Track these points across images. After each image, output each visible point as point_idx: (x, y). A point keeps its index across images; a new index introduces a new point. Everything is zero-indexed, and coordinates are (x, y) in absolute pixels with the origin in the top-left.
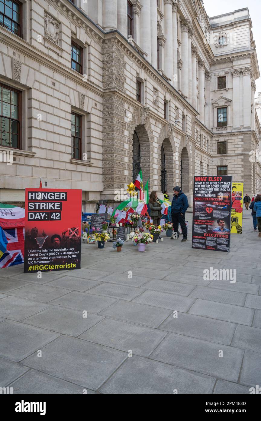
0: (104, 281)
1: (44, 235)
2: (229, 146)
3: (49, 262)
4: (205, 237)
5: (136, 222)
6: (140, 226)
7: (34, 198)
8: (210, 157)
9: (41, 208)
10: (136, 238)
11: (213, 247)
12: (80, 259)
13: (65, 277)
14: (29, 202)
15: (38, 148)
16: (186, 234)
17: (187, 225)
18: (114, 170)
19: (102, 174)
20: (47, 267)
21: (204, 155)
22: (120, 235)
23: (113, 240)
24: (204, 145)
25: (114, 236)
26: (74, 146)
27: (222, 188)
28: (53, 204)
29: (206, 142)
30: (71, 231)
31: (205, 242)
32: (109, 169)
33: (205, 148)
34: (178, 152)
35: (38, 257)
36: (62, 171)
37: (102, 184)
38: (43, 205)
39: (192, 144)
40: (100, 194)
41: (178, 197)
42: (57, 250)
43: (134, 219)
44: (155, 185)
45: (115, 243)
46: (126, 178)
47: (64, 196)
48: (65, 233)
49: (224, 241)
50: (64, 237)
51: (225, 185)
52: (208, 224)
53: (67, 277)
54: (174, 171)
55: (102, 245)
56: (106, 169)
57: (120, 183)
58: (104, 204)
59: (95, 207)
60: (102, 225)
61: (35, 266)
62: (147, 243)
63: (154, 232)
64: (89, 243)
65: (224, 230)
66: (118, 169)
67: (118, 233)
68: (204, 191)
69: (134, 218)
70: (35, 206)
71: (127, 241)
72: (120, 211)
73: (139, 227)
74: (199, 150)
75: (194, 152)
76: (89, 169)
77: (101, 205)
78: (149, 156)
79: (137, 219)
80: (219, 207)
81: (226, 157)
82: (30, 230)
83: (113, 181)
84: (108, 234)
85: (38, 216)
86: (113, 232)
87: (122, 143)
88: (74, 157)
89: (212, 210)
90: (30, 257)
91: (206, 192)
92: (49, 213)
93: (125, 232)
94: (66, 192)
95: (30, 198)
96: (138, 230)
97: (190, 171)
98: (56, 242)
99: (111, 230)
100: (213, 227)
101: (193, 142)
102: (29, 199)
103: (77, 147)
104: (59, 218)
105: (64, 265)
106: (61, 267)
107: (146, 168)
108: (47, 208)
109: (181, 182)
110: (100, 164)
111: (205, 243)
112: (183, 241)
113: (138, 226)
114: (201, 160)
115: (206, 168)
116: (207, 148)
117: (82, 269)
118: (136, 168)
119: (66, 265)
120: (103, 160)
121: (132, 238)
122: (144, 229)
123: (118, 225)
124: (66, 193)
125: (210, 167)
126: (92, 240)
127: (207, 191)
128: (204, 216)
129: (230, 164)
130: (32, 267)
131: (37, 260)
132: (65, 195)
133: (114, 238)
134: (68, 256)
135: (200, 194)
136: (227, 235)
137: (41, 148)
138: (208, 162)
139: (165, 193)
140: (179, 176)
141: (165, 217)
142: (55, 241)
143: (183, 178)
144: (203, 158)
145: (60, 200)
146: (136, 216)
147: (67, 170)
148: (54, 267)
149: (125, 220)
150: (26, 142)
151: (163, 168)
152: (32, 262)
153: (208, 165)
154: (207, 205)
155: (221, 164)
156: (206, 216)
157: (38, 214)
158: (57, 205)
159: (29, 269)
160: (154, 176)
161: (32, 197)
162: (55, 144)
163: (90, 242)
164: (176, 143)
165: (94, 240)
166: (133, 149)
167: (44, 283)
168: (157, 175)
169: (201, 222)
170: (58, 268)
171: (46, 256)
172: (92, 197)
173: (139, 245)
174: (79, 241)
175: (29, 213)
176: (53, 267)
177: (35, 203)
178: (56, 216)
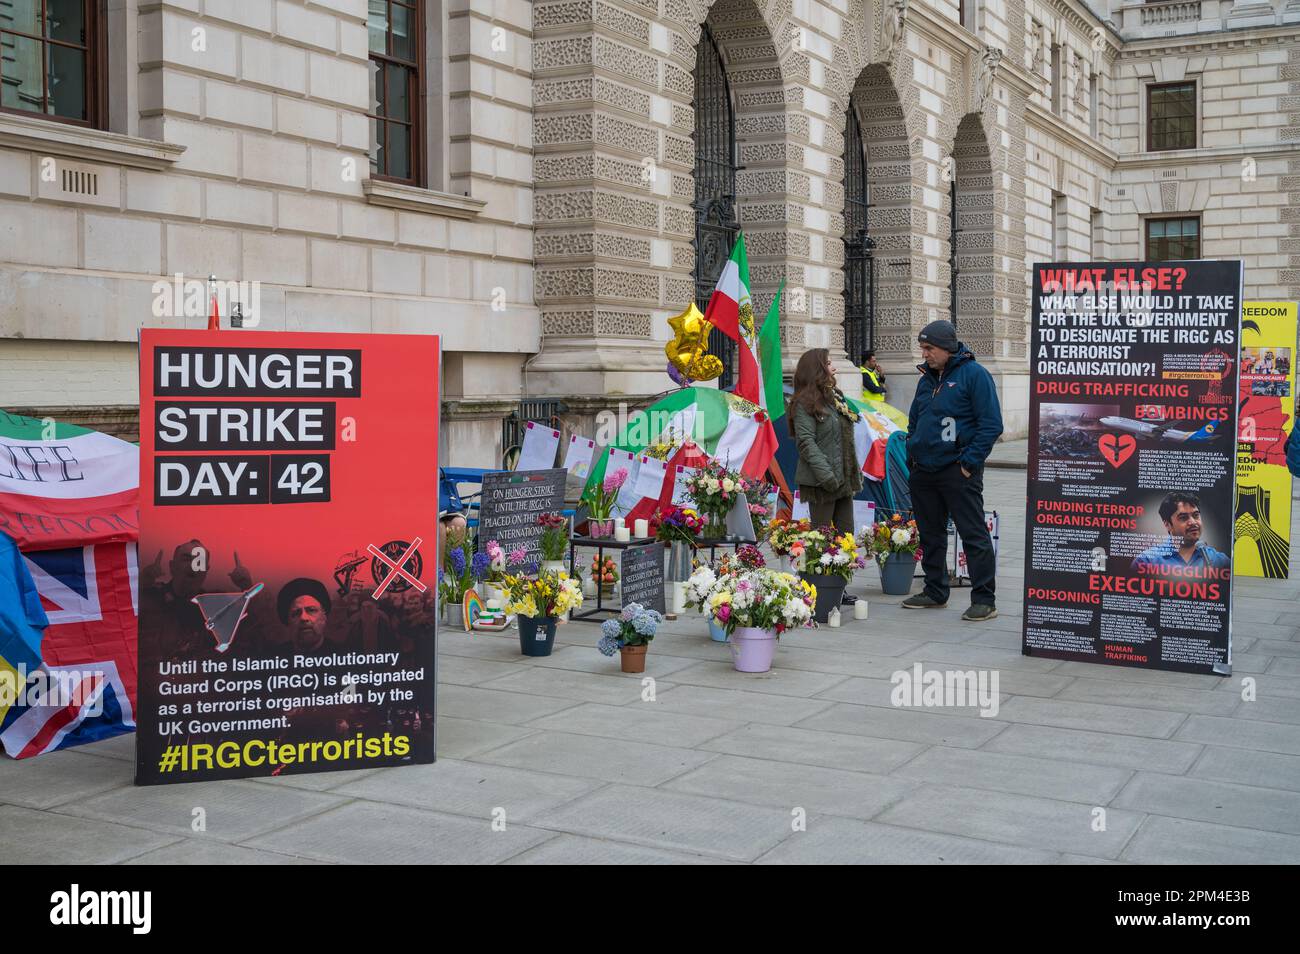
0: (561, 827)
1: (242, 582)
2: (1209, 108)
3: (266, 724)
4: (1092, 592)
5: (722, 516)
6: (742, 538)
7: (185, 383)
8: (1106, 165)
9: (224, 437)
10: (725, 597)
11: (1138, 648)
12: (432, 713)
13: (358, 805)
14: (160, 407)
15: (194, 118)
16: (988, 580)
17: (992, 534)
18: (595, 238)
19: (534, 263)
20: (255, 753)
21: (1077, 158)
22: (634, 587)
23: (600, 610)
24: (1076, 101)
25: (604, 588)
26: (383, 109)
27: (1189, 328)
28: (288, 412)
29: (1087, 84)
30: (383, 558)
31: (1096, 620)
32: (565, 233)
33: (1081, 119)
34: (937, 141)
35: (212, 696)
36: (320, 246)
37: (534, 315)
38: (234, 419)
39: (1013, 99)
40: (523, 371)
41: (946, 377)
42: (309, 662)
43: (708, 500)
44: (816, 321)
45: (613, 625)
46: (662, 282)
47: (346, 374)
48: (351, 568)
49: (1199, 616)
50: (344, 589)
51: (1203, 311)
52: (1111, 523)
53: (366, 805)
54: (912, 245)
55: (541, 636)
56: (551, 234)
57: (629, 310)
58: (547, 422)
59: (498, 435)
60: (539, 530)
61: (196, 748)
62: (781, 626)
63: (819, 570)
64: (473, 628)
65: (1198, 555)
66: (615, 234)
67: (626, 573)
68: (1088, 344)
69: (710, 492)
70: (192, 423)
71: (675, 618)
72: (631, 457)
73: (737, 543)
74: (1048, 132)
75: (1019, 142)
76: (464, 236)
77: (531, 426)
78: (784, 164)
79: (725, 502)
80: (1173, 433)
81: (1191, 169)
82: (169, 555)
83: (591, 300)
84: (571, 577)
85: (206, 479)
86: (599, 571)
87: (640, 91)
88: (383, 168)
89: (1132, 448)
90: (169, 700)
91: (1101, 352)
92: (269, 460)
93: (662, 571)
94: (354, 349)
95: (165, 382)
96: (735, 557)
97: (1002, 242)
98: (305, 616)
99: (587, 556)
100: (1136, 537)
101: (1014, 87)
102: (158, 390)
103: (398, 114)
104: (320, 490)
105: (348, 744)
106: (332, 751)
107: (763, 226)
108: (257, 437)
109: (949, 304)
110: (522, 206)
111: (1092, 630)
112: (971, 615)
113: (729, 538)
114: (1060, 182)
115: (1086, 228)
116: (1093, 118)
117: (441, 763)
118: (715, 229)
119: (360, 742)
120: (535, 187)
121: (702, 601)
122: (765, 550)
123: (622, 534)
124: (355, 355)
125: (1106, 221)
126: (489, 610)
127: (1106, 344)
128: (1088, 482)
129: (1215, 202)
130: (176, 754)
131: (205, 718)
132: (349, 363)
133: (605, 604)
134: (370, 694)
135: (1067, 361)
136: (1213, 581)
137: (209, 121)
138: (1098, 195)
139: (863, 364)
140: (940, 269)
141: (875, 493)
142: (300, 612)
143: (965, 282)
144: (1070, 173)
145: (323, 391)
146: (721, 483)
147: (345, 239)
148: (293, 752)
149: (657, 503)
150: (129, 90)
151: (856, 229)
152: (176, 727)
153: (1096, 212)
154: (1103, 420)
155: (1164, 203)
156: (1100, 480)
157: (206, 468)
158: (309, 418)
159: (163, 764)
160: (807, 268)
161: (175, 378)
162: (282, 101)
163: (477, 624)
164: (923, 93)
165: (496, 610)
166: (698, 124)
167: (245, 835)
168: (823, 266)
169: (1070, 514)
170: (314, 758)
171: (252, 695)
172: (478, 383)
173: (740, 640)
174: (425, 616)
175: (159, 461)
176: (286, 753)
177: (193, 411)
178: (303, 479)
